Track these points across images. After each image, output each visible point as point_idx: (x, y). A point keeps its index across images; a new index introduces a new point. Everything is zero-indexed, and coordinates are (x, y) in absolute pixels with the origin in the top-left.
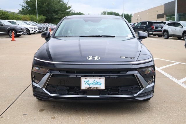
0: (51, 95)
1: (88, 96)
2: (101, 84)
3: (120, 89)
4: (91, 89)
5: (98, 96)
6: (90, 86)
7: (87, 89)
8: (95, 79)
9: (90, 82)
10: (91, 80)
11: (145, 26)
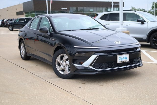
0: (99, 70)
1: (120, 67)
2: (127, 58)
3: (134, 60)
4: (123, 62)
5: (125, 67)
6: (122, 61)
7: (120, 62)
8: (124, 55)
9: (122, 58)
10: (122, 56)
11: (23, 21)
